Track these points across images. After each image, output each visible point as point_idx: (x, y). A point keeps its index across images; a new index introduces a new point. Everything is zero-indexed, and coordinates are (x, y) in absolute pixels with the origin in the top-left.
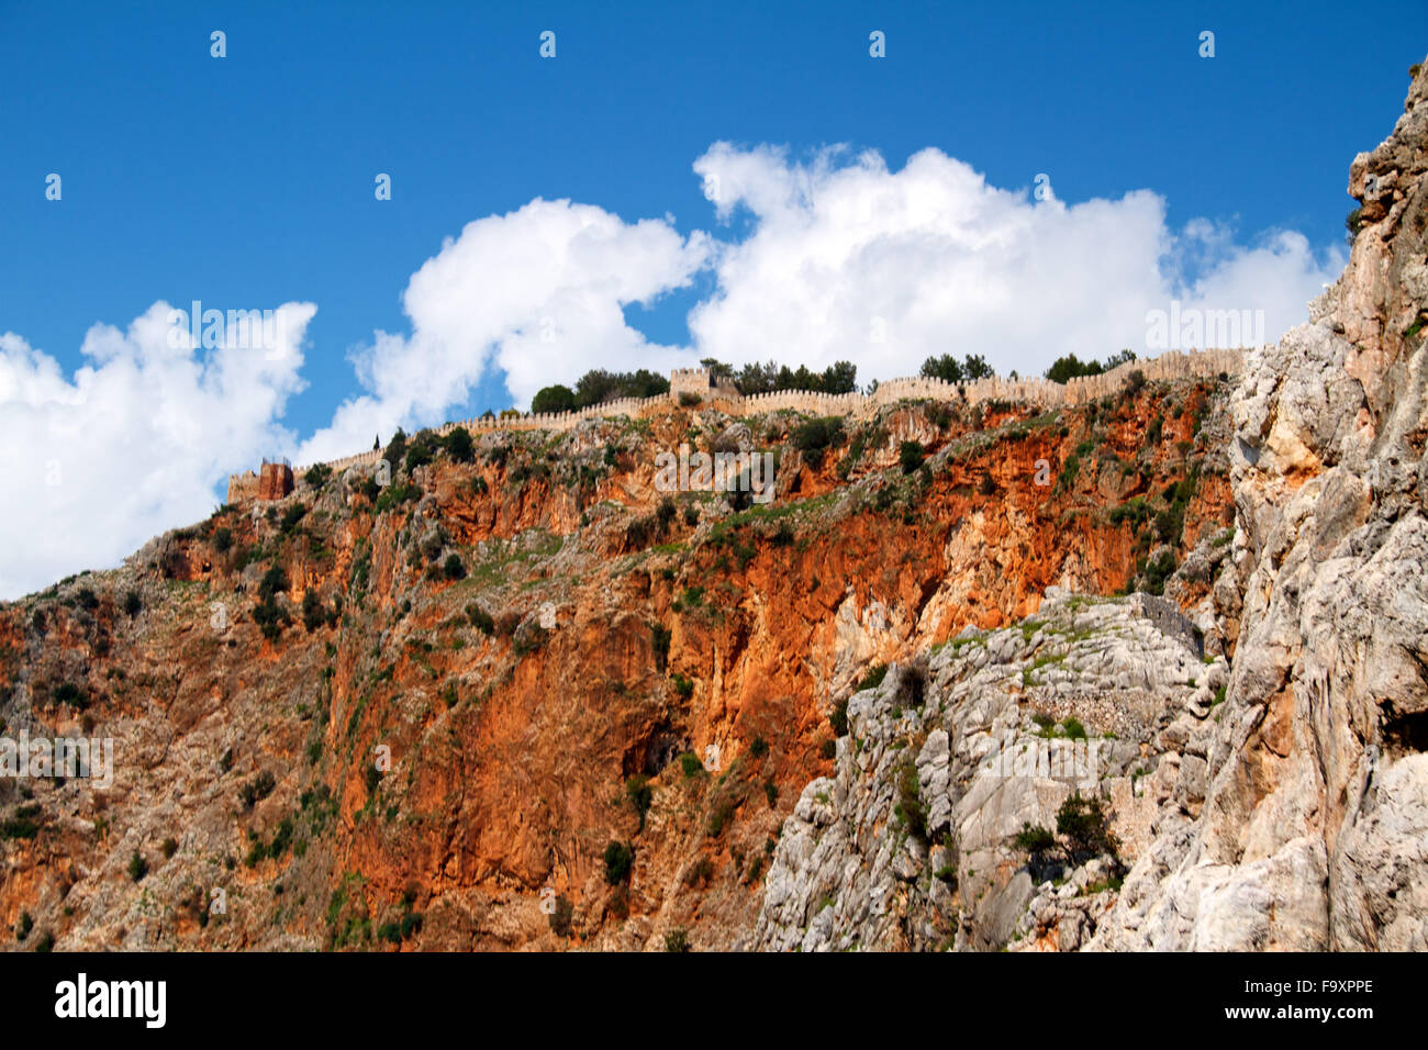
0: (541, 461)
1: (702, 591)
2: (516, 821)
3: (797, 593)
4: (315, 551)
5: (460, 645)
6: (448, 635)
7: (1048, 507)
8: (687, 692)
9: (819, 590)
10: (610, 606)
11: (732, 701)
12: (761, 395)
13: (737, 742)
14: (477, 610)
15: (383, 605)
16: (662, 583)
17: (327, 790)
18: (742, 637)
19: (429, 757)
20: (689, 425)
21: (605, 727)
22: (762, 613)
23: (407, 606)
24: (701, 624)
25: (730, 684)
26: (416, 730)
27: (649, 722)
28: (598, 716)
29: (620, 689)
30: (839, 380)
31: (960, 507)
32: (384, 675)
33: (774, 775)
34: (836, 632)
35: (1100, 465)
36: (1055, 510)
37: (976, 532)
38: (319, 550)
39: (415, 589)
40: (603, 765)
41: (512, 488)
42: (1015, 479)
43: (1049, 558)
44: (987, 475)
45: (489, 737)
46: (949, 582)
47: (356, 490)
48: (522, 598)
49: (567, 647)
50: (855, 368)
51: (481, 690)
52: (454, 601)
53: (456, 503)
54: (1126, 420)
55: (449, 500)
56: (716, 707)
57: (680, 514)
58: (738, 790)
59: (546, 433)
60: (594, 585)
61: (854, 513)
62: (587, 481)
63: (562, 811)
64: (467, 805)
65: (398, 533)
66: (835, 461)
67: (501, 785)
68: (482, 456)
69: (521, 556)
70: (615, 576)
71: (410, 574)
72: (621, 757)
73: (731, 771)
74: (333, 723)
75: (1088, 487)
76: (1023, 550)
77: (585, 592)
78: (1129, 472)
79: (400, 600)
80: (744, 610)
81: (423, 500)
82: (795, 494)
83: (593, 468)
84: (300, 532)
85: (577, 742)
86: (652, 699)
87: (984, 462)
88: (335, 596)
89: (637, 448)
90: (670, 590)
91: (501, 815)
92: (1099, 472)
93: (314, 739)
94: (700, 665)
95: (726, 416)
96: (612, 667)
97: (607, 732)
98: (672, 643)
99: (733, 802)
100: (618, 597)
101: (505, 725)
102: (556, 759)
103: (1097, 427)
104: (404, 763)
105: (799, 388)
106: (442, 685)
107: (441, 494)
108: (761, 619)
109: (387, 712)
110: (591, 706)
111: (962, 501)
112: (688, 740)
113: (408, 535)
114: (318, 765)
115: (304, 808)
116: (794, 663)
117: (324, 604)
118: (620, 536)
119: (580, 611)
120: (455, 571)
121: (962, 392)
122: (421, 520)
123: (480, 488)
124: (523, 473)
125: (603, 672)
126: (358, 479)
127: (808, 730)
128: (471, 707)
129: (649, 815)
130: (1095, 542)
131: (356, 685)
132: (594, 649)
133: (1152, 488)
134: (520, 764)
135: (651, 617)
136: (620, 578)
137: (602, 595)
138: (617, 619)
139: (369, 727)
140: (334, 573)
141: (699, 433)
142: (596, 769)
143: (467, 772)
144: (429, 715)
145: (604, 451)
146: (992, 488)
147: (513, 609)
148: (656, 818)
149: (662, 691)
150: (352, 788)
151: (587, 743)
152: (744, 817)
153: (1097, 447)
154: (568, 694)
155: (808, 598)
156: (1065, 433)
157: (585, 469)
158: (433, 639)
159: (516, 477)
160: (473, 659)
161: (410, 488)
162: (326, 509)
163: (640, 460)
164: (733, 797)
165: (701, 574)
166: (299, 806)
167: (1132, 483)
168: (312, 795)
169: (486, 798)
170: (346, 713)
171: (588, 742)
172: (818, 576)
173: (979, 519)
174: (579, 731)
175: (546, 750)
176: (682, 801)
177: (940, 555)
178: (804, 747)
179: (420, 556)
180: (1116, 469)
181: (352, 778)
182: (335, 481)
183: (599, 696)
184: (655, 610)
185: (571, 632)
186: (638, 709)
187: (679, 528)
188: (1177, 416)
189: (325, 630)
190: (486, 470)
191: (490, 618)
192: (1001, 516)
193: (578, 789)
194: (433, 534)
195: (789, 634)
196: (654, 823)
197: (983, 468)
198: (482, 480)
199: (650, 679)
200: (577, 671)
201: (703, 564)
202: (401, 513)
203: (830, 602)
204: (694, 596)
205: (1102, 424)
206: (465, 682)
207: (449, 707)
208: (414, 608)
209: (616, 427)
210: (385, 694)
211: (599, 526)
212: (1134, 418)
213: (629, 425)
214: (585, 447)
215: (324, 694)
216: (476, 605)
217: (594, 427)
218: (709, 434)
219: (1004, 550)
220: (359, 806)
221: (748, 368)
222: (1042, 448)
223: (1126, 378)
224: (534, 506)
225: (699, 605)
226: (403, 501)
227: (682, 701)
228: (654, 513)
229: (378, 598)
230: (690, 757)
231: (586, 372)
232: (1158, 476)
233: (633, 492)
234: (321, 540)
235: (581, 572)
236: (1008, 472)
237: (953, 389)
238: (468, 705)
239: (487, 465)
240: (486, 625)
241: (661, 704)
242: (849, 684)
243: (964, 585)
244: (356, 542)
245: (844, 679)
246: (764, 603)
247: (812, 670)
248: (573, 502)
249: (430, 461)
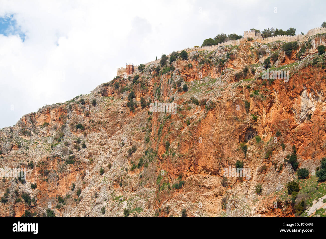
0: (207, 59)
1: (259, 91)
2: (209, 155)
3: (288, 90)
4: (143, 87)
5: (189, 108)
6: (186, 106)
8: (256, 119)
9: (295, 89)
10: (233, 96)
11: (270, 121)
12: (274, 37)
13: (271, 133)
14: (194, 99)
15: (165, 99)
16: (247, 89)
17: (152, 150)
18: (272, 103)
19: (184, 139)
20: (250, 46)
21: (233, 129)
22: (277, 97)
23: (173, 99)
24: (259, 100)
25: (268, 116)
26: (178, 132)
27: (245, 128)
28: (231, 126)
29: (237, 119)
30: (291, 32)
32: (168, 117)
33: (283, 142)
34: (301, 100)
38: (144, 86)
39: (175, 94)
40: (233, 139)
41: (199, 66)
45: (200, 133)
47: (153, 70)
48: (207, 95)
49: (221, 107)
50: (295, 29)
51: (197, 120)
52: (187, 96)
53: (184, 71)
55: (182, 70)
56: (264, 123)
57: (250, 70)
58: (273, 146)
59: (208, 51)
60: (227, 91)
61: (305, 66)
62: (222, 64)
63: (222, 151)
64: (195, 152)
65: (169, 80)
66: (295, 53)
67: (205, 146)
68: (190, 58)
69: (204, 84)
70: (233, 88)
71: (173, 90)
72: (238, 137)
73: (270, 141)
74: (153, 132)
77: (225, 92)
79: (171, 97)
80: (272, 96)
81: (175, 70)
82: (283, 64)
83: (223, 59)
84: (138, 82)
85: (225, 133)
86: (246, 121)
88: (149, 99)
89: (236, 53)
90: (249, 91)
91: (205, 154)
93: (147, 136)
94: (259, 112)
95: (260, 44)
96: (234, 113)
97: (234, 131)
98: (250, 106)
99: (272, 149)
100: (234, 94)
101: (205, 129)
102: (220, 138)
104: (176, 141)
105: (282, 35)
106: (185, 119)
107: (180, 69)
108: (277, 98)
109: (170, 127)
110: (229, 123)
112: (257, 132)
113: (172, 80)
114: (149, 143)
115: (146, 155)
116: (288, 110)
117: (147, 101)
118: (233, 77)
119: (224, 98)
120: (185, 89)
122: (175, 76)
123: (190, 67)
124: (203, 62)
125: (232, 114)
126: (154, 67)
127: (293, 128)
128: (194, 125)
129: (247, 153)
131: (159, 121)
132: (229, 108)
134: (210, 140)
135: (244, 99)
136: (234, 88)
137: (230, 93)
138: (235, 99)
139: (165, 132)
140: (148, 93)
141: (253, 48)
142: (231, 141)
143: (194, 142)
144: (182, 128)
145: (226, 55)
147: (204, 98)
148: (249, 154)
149: (248, 119)
150: (161, 148)
151: (228, 134)
152: (276, 153)
154: (222, 120)
155: (292, 91)
157: (221, 60)
158: (181, 107)
159: (200, 63)
160: (194, 112)
161: (171, 67)
162: (145, 76)
163: (237, 56)
164: (272, 148)
165: (258, 86)
166: (144, 154)
168: (148, 151)
169: (200, 149)
170: (157, 129)
171: (229, 133)
172: (295, 85)
174: (226, 130)
175: (217, 136)
176: (256, 149)
178: (292, 133)
179: (176, 85)
181: (160, 146)
182: (147, 68)
183: (231, 121)
184: (245, 97)
185: (222, 103)
186: (242, 124)
187: (250, 75)
189: (146, 108)
190: (192, 62)
191: (197, 100)
193: (226, 146)
194: (179, 79)
195: (286, 102)
196: (249, 155)
198: (191, 65)
199: (245, 116)
200: (224, 114)
201: (258, 83)
202: (169, 74)
203: (299, 92)
204: (256, 93)
206: (192, 118)
207: (188, 125)
208: (175, 99)
209: (229, 48)
210: (169, 122)
211: (227, 75)
213: (232, 48)
214: (220, 54)
215: (149, 124)
216: (194, 97)
217: (222, 48)
218: (256, 48)
220: (163, 153)
221: (265, 30)
224: (206, 71)
225: (258, 95)
226: (169, 71)
227: (254, 122)
228: (242, 70)
229: (164, 98)
230: (257, 137)
231: (217, 35)
233: (235, 65)
234: (144, 84)
235: (223, 87)
238: (193, 124)
239: (192, 60)
240: (196, 102)
241: (249, 123)
242: (305, 115)
244: (154, 84)
245: (304, 114)
246: (278, 94)
247: (294, 112)
248: (218, 69)
249: (176, 60)
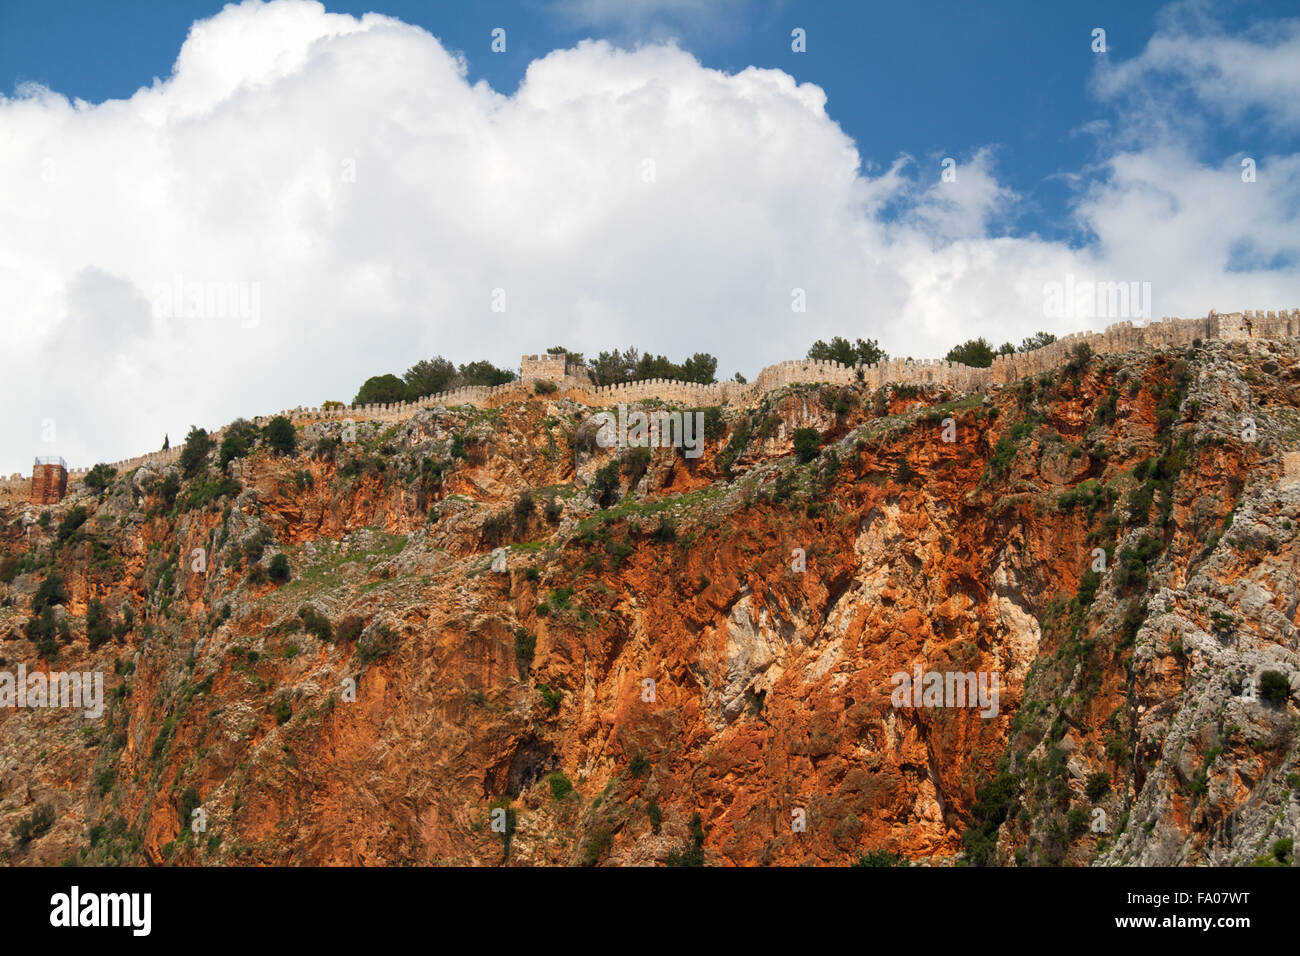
0: (375, 454)
1: (571, 592)
2: (361, 849)
3: (681, 593)
4: (99, 559)
5: (292, 652)
6: (278, 642)
7: (978, 495)
8: (555, 705)
9: (708, 590)
10: (469, 608)
11: (609, 714)
12: (634, 383)
13: (612, 760)
14: (312, 613)
15: (194, 611)
16: (525, 583)
17: (123, 823)
18: (618, 641)
19: (259, 779)
20: (544, 415)
21: (465, 743)
22: (640, 618)
23: (226, 612)
24: (571, 628)
25: (604, 695)
26: (240, 749)
27: (513, 738)
28: (457, 731)
29: (480, 701)
30: (700, 370)
31: (872, 496)
32: (202, 688)
33: (656, 798)
34: (729, 636)
35: (1042, 448)
36: (986, 498)
37: (891, 525)
38: (105, 556)
39: (235, 592)
40: (462, 785)
41: (342, 484)
42: (934, 466)
43: (980, 551)
44: (903, 462)
45: (329, 755)
46: (860, 579)
47: (150, 492)
48: (365, 600)
49: (420, 653)
50: (715, 360)
51: (319, 703)
52: (284, 604)
53: (279, 499)
54: (1069, 399)
55: (270, 496)
56: (588, 719)
57: (540, 508)
58: (616, 813)
59: (377, 426)
60: (448, 585)
61: (748, 505)
62: (431, 480)
63: (413, 833)
64: (304, 833)
65: (212, 532)
66: (714, 453)
67: (344, 809)
68: (307, 449)
69: (357, 555)
70: (471, 575)
71: (229, 576)
72: (482, 777)
73: (606, 792)
74: (131, 746)
75: (1028, 471)
76: (944, 544)
77: (438, 593)
78: (1076, 455)
79: (218, 604)
80: (619, 613)
81: (242, 495)
82: (668, 490)
83: (437, 460)
84: (82, 537)
85: (433, 759)
86: (516, 712)
87: (899, 447)
88: (125, 608)
89: (489, 439)
90: (534, 591)
91: (345, 843)
92: (1041, 454)
93: (104, 767)
94: (570, 675)
95: (584, 407)
96: (472, 675)
97: (467, 749)
98: (537, 651)
99: (612, 827)
100: (476, 599)
101: (350, 742)
102: (409, 778)
103: (1035, 406)
104: (227, 786)
105: (665, 377)
106: (270, 698)
107: (262, 490)
108: (638, 623)
109: (204, 729)
110: (448, 719)
111: (874, 491)
112: (556, 758)
113: (226, 534)
114: (109, 796)
115: (93, 844)
116: (677, 672)
117: (113, 617)
118: (474, 532)
119: (434, 613)
120: (280, 573)
121: (860, 375)
122: (240, 516)
123: (305, 483)
124: (355, 468)
125: (461, 681)
126: (153, 478)
127: (697, 746)
128: (308, 722)
129: (515, 841)
130: (1040, 530)
131: (162, 703)
132: (451, 655)
133: (1108, 469)
134: (367, 784)
135: (513, 621)
136: (477, 577)
137: (459, 596)
138: (476, 622)
139: (183, 747)
140: (122, 583)
141: (556, 423)
142: (455, 790)
143: (303, 794)
144: (257, 732)
145: (450, 442)
146: (907, 476)
147: (355, 612)
148: (523, 846)
149: (526, 702)
150: (160, 818)
151: (444, 760)
152: (625, 844)
153: (1037, 429)
154: (422, 705)
155: (695, 599)
156: (994, 415)
157: (427, 462)
158: (259, 646)
159: (347, 472)
160: (309, 668)
161: (226, 482)
162: (113, 513)
163: (492, 451)
164: (610, 821)
165: (568, 574)
166: (86, 843)
167: (1080, 466)
168: (104, 829)
169: (327, 824)
170: (149, 734)
171: (446, 760)
172: (707, 574)
173: (893, 511)
174: (434, 746)
175: (396, 769)
176: (551, 825)
177: (850, 549)
178: (692, 765)
179: (240, 556)
180: (1061, 451)
181: (159, 806)
182: (122, 483)
183: (457, 707)
184: (517, 614)
185: (425, 636)
186: (500, 723)
187: (539, 525)
188: (1134, 393)
189: (110, 646)
190: (313, 463)
191: (326, 621)
192: (918, 507)
193: (434, 813)
194: (254, 532)
195: (673, 639)
196: (521, 851)
197: (898, 454)
198: (308, 475)
199: (513, 689)
200: (432, 680)
201: (570, 562)
202: (216, 510)
203: (721, 602)
204: (561, 599)
205: (1040, 403)
206: (300, 694)
207: (280, 723)
208: (234, 614)
209: (461, 417)
210: (202, 709)
211: (449, 522)
212: (1077, 394)
213: (474, 416)
214: (425, 438)
215: (117, 715)
216: (312, 608)
217: (435, 417)
218: (567, 424)
219: (924, 543)
220: (168, 838)
221: (603, 356)
222: (966, 432)
223: (1070, 351)
224: (366, 504)
225: (568, 608)
226: (217, 497)
227: (549, 714)
228: (511, 508)
229: (186, 605)
230: (558, 776)
231: (416, 363)
232: (1115, 457)
233: (484, 486)
234: (107, 547)
235: (430, 572)
236: (926, 458)
237: (851, 373)
238: (304, 719)
239: (314, 458)
240: (320, 628)
241: (526, 717)
242: (742, 695)
243: (877, 582)
244: (149, 548)
245: (738, 688)
246: (643, 606)
247: (700, 680)
248: (414, 498)
249: (246, 454)
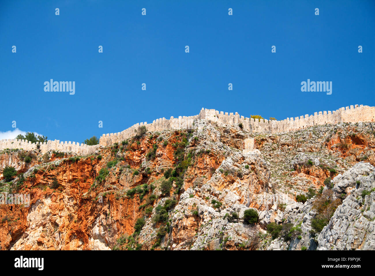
7: (89, 193)
31: (38, 194)
35: (121, 170)
36: (93, 194)
37: (46, 207)
42: (70, 181)
43: (87, 219)
44: (55, 179)
46: (28, 233)
54: (135, 150)
75: (114, 181)
76: (71, 217)
78: (136, 173)
87: (54, 172)
92: (120, 174)
103: (119, 153)
111: (39, 192)
121: (38, 147)
130: (117, 206)
133: (151, 178)
146: (56, 186)
153: (119, 163)
156: (100, 159)
167: (138, 179)
173: (48, 202)
177: (25, 218)
180: (130, 172)
188: (165, 146)
192: (60, 200)
197: (53, 175)
205: (122, 152)
212: (139, 148)
219: (61, 217)
222: (86, 167)
223: (137, 129)
232: (154, 173)
236: (66, 178)
237: (34, 146)
243: (36, 235)
